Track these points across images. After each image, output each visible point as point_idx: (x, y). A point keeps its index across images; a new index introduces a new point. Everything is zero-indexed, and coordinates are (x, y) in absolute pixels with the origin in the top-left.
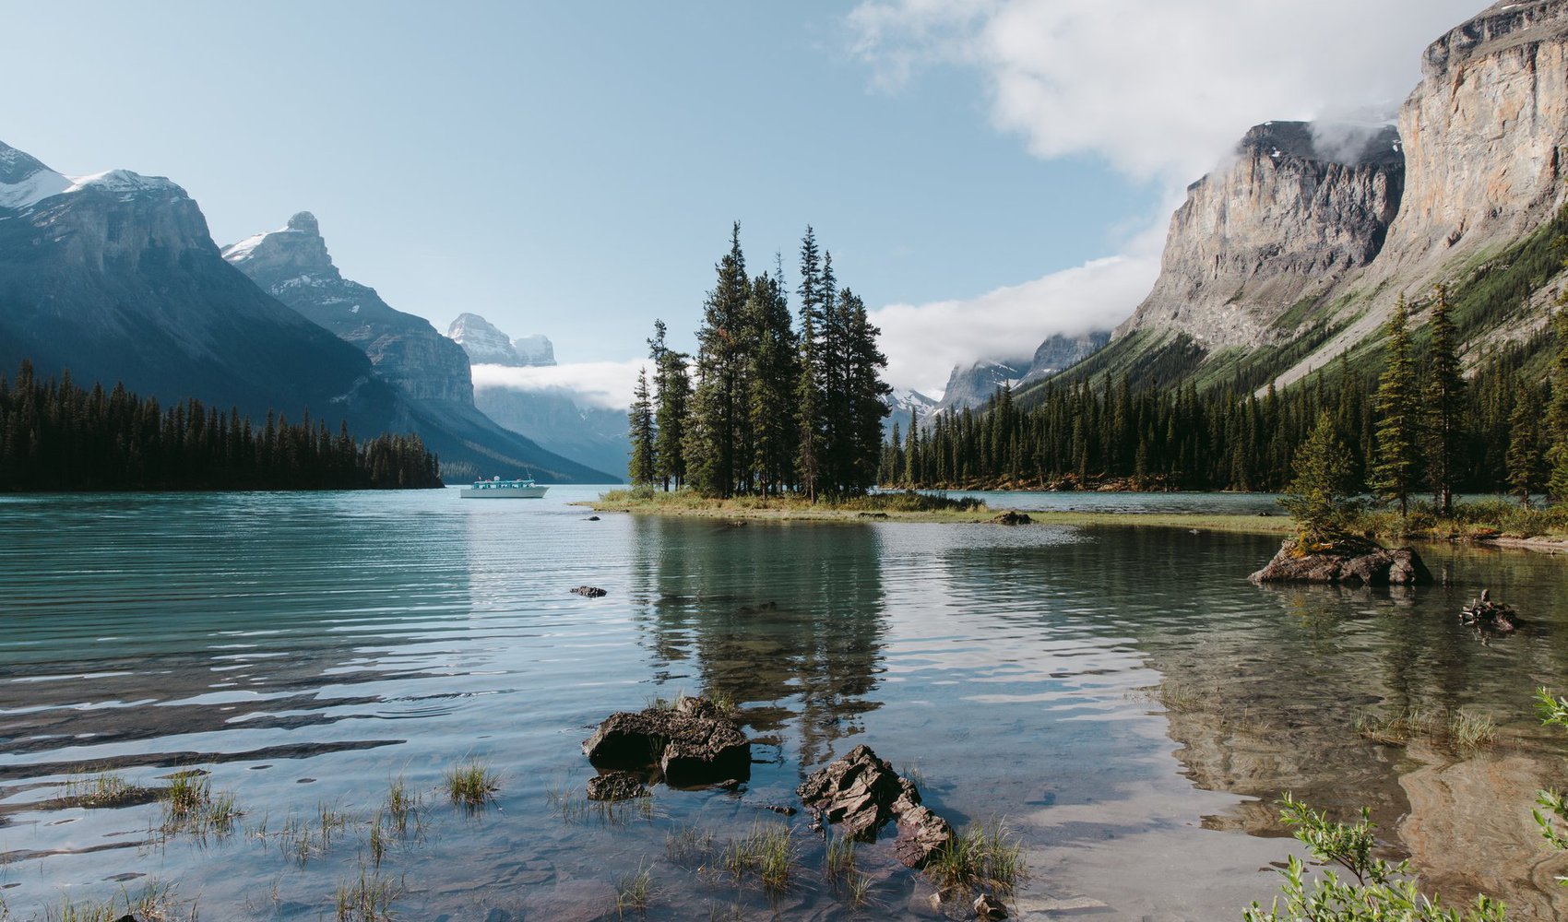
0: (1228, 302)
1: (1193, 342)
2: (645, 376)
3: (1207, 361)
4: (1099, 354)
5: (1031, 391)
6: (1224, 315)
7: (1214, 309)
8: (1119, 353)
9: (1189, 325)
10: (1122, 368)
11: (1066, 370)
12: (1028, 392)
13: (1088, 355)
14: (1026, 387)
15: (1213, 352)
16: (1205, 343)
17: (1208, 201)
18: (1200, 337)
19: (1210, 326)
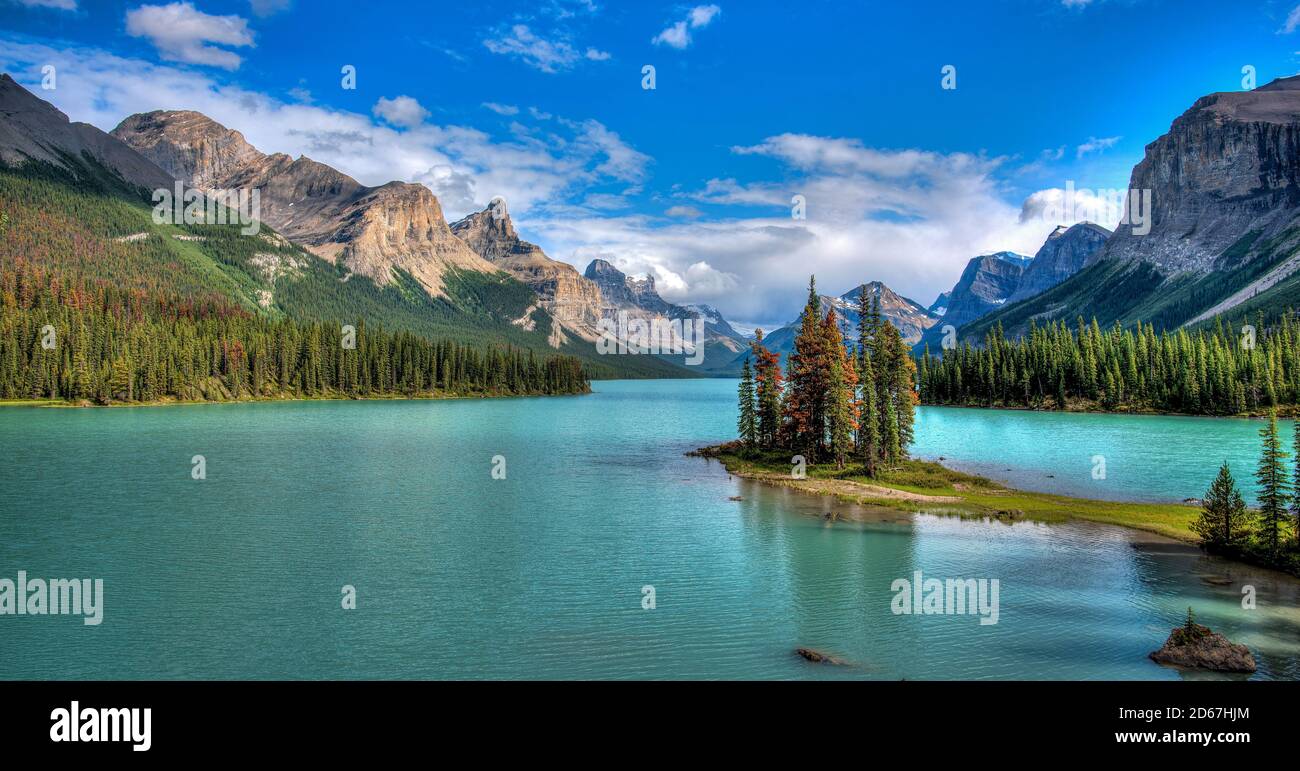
0: (1183, 237)
1: (1154, 269)
2: (749, 365)
3: (1165, 284)
5: (1017, 308)
6: (1180, 247)
7: (1171, 243)
8: (1091, 277)
9: (1150, 255)
10: (1093, 290)
12: (1015, 310)
15: (1171, 277)
16: (1164, 270)
17: (1163, 157)
18: (1159, 265)
19: (1168, 256)
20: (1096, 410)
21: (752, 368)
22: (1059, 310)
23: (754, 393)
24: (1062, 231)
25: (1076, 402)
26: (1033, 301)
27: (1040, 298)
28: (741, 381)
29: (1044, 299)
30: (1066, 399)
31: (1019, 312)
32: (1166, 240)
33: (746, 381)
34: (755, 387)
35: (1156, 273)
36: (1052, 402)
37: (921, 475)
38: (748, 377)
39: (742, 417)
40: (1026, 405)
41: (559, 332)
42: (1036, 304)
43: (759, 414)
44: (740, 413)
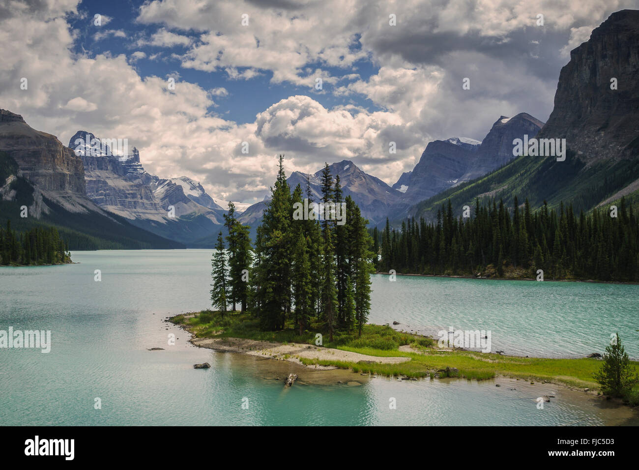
0: (599, 130)
1: (576, 156)
2: (222, 236)
3: (585, 170)
4: (513, 163)
5: (467, 188)
6: (596, 139)
7: (589, 135)
8: (526, 163)
9: (573, 144)
10: (529, 173)
11: (491, 174)
12: (465, 189)
13: (505, 164)
14: (463, 185)
15: (589, 164)
16: (584, 157)
17: (584, 60)
18: (580, 153)
19: (587, 145)
20: (528, 277)
21: (225, 241)
22: (501, 189)
23: (226, 263)
24: (504, 121)
25: (512, 272)
26: (480, 182)
27: (485, 179)
28: (215, 251)
29: (489, 180)
30: (503, 268)
31: (469, 190)
32: (586, 132)
33: (219, 252)
34: (227, 257)
35: (578, 159)
36: (493, 270)
37: (379, 340)
38: (221, 248)
39: (216, 284)
40: (472, 273)
41: (40, 201)
42: (483, 183)
43: (231, 283)
44: (214, 282)
